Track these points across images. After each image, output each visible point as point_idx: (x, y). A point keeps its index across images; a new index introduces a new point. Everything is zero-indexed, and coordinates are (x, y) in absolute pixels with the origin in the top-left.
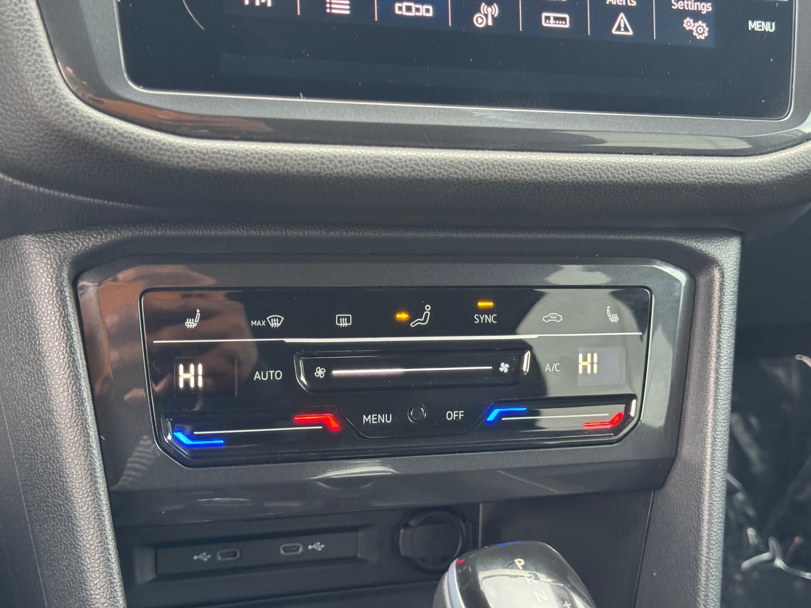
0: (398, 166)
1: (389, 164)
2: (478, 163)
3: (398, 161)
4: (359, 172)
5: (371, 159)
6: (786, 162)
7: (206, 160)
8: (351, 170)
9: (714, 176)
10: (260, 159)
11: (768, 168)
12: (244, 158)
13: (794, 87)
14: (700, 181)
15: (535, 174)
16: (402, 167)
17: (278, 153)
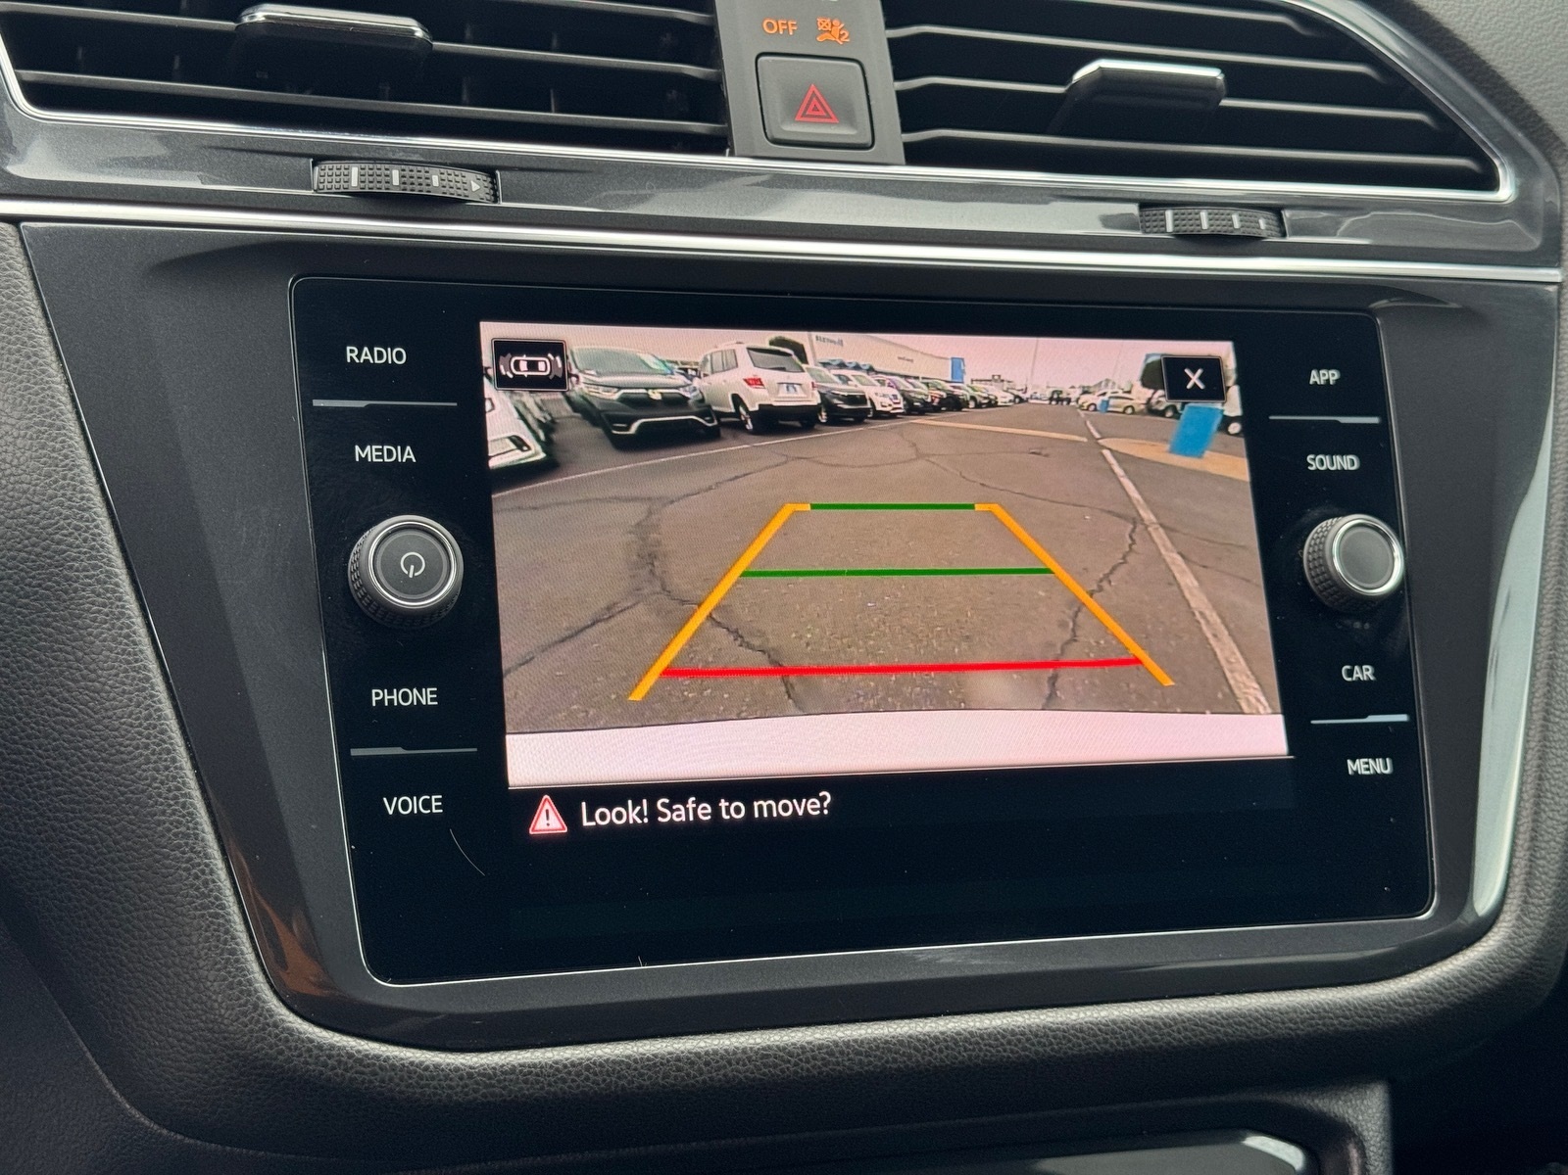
0: (801, 1060)
1: (786, 1057)
2: (930, 1041)
3: (800, 1051)
4: (738, 1077)
5: (756, 1053)
6: (1437, 986)
7: (494, 1086)
8: (725, 1075)
9: (1320, 1022)
10: (578, 1074)
11: (1409, 1000)
12: (554, 1075)
13: (1434, 859)
14: (1299, 1032)
15: (1024, 1049)
16: (808, 1062)
17: (607, 1061)
